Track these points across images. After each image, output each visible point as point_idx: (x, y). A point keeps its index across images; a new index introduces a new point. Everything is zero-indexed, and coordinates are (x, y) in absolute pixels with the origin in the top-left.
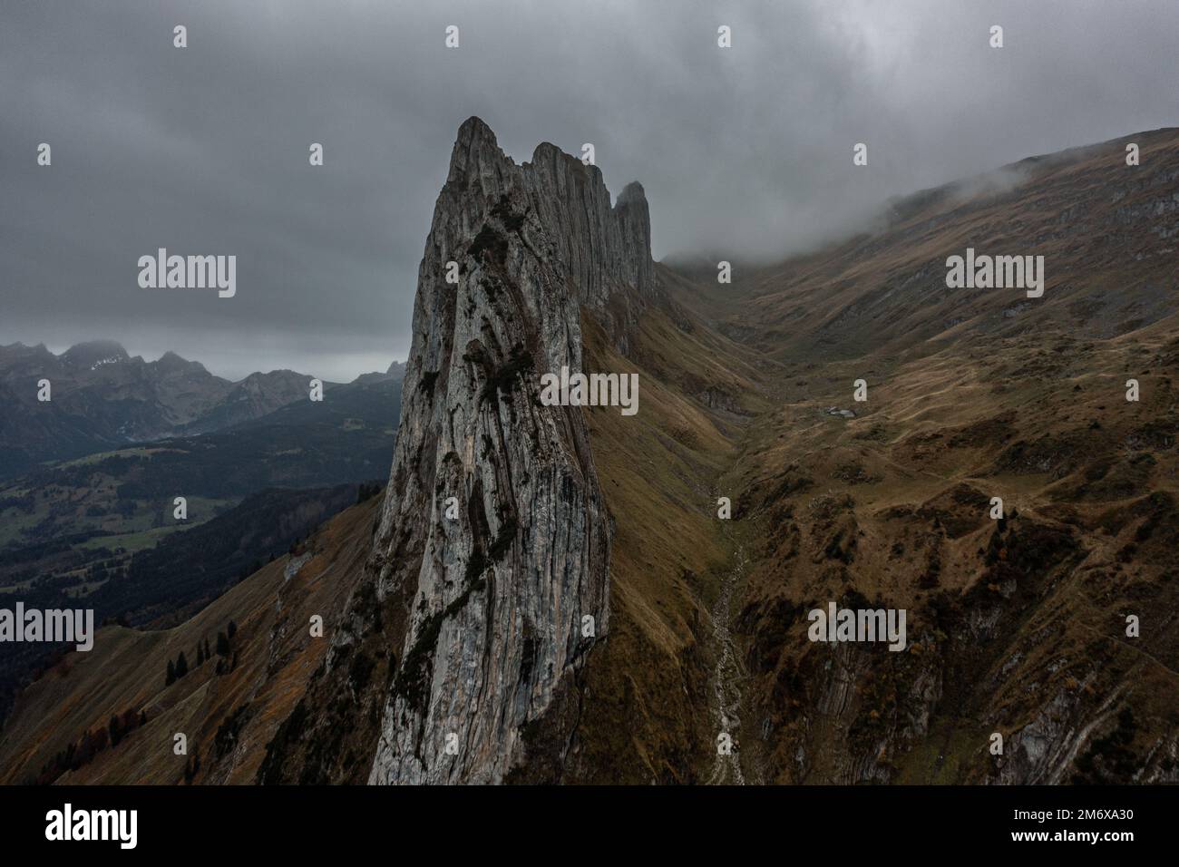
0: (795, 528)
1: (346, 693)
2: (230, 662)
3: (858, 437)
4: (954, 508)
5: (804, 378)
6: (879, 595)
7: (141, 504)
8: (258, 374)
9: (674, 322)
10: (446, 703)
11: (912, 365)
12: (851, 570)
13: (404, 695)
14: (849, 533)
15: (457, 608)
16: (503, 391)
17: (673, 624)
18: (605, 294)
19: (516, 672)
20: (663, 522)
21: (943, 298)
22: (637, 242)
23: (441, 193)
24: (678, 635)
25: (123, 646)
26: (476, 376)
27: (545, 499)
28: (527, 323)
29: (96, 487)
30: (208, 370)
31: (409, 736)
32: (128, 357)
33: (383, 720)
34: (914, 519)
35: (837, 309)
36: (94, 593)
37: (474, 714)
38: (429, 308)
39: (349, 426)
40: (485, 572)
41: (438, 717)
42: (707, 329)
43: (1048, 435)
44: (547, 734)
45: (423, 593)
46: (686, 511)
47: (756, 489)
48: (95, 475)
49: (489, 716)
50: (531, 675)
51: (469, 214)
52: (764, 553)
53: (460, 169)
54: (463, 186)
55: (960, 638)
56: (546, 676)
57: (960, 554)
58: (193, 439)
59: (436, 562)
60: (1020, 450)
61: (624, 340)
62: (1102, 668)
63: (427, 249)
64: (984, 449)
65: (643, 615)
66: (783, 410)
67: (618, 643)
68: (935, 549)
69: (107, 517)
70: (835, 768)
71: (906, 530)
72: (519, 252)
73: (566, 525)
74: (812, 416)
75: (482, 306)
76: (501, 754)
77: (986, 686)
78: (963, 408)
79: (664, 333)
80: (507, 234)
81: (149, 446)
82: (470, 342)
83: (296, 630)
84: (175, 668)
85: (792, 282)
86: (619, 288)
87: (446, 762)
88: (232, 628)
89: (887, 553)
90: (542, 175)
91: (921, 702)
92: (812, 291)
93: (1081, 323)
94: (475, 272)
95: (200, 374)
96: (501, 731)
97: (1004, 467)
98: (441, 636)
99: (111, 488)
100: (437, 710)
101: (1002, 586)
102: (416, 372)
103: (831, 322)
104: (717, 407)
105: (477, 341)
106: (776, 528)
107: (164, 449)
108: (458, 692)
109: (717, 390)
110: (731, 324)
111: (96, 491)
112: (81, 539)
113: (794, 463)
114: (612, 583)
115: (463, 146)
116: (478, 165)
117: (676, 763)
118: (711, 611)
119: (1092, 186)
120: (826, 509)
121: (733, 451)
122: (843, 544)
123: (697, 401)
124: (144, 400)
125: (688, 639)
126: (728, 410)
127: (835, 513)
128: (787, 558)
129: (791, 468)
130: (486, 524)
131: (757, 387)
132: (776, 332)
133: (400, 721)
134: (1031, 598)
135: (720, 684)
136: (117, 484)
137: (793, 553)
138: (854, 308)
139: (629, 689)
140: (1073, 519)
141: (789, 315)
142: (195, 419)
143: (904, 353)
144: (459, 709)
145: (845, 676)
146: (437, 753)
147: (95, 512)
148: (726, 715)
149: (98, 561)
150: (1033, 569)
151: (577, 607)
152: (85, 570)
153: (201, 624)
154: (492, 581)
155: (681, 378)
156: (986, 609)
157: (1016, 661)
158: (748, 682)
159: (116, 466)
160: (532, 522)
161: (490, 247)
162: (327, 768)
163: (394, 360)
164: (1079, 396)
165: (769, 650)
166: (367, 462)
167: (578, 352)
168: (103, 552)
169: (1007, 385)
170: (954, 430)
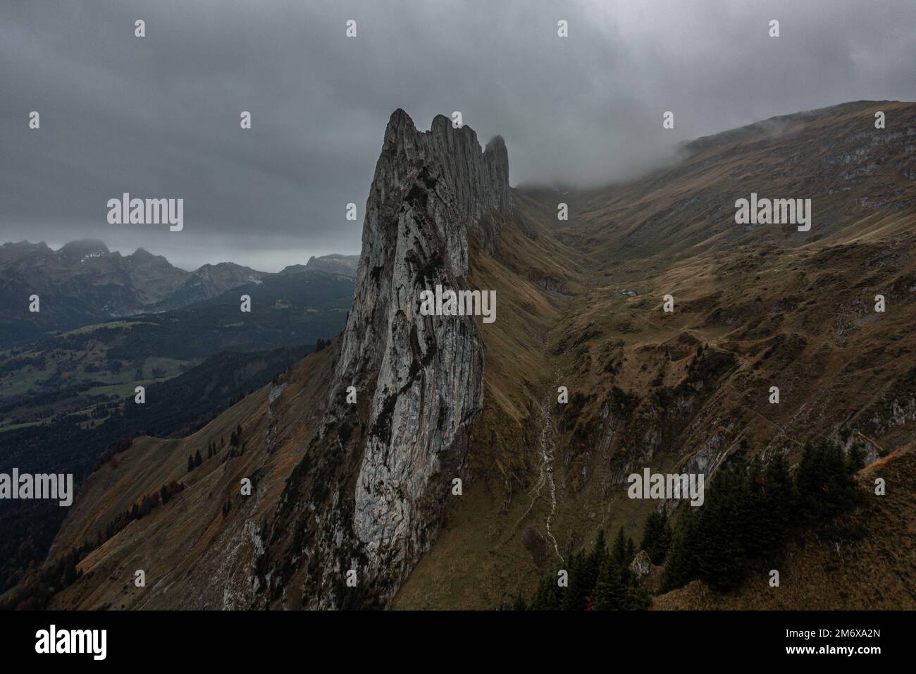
0: (589, 357)
1: (336, 446)
2: (240, 450)
3: (632, 307)
4: (678, 345)
5: (610, 271)
6: (631, 390)
7: (125, 363)
8: (208, 266)
9: (524, 232)
10: (400, 438)
11: (681, 263)
12: (617, 377)
13: (377, 435)
14: (618, 359)
15: (405, 390)
16: (427, 277)
17: (518, 406)
18: (479, 216)
19: (436, 423)
20: (514, 355)
21: (708, 216)
22: (500, 179)
23: (380, 157)
24: (521, 412)
25: (154, 448)
26: (412, 269)
27: (450, 334)
28: (439, 240)
29: (90, 350)
30: (170, 262)
31: (381, 455)
32: (109, 252)
33: (366, 449)
34: (656, 352)
35: (638, 223)
36: (99, 426)
37: (415, 443)
38: (374, 228)
39: (280, 305)
40: (420, 371)
41: (396, 444)
42: (547, 237)
43: (734, 304)
44: (451, 457)
45: (385, 385)
46: (528, 350)
47: (570, 337)
48: (89, 341)
49: (422, 445)
50: (443, 426)
51: (398, 171)
52: (571, 372)
53: (391, 142)
54: (394, 152)
55: (672, 411)
56: (451, 427)
57: (676, 369)
58: (162, 315)
59: (393, 367)
60: (719, 313)
61: (490, 246)
62: (737, 421)
63: (371, 191)
64: (701, 313)
65: (501, 399)
66: (593, 291)
67: (488, 413)
68: (663, 367)
69: (100, 373)
70: (603, 478)
71: (650, 358)
72: (435, 201)
73: (461, 348)
74: (611, 295)
75: (414, 231)
76: (427, 466)
77: (683, 436)
78: (696, 290)
79: (517, 241)
80: (427, 190)
81: (129, 320)
82: (408, 251)
83: (285, 428)
84: (194, 459)
85: (609, 203)
86: (487, 211)
87: (400, 467)
88: (239, 429)
89: (638, 370)
90: (438, 138)
91: (649, 444)
92: (621, 211)
93: (787, 236)
94: (409, 212)
95: (163, 264)
96: (428, 454)
97: (709, 323)
98: (397, 405)
99: (102, 351)
100: (396, 441)
101: (695, 385)
102: (365, 266)
103: (633, 232)
104: (551, 290)
105: (412, 250)
106: (579, 357)
107: (141, 323)
108: (406, 432)
109: (551, 279)
110: (564, 233)
111: (91, 353)
112: (83, 388)
113: (592, 322)
114: (485, 382)
115: (393, 127)
116: (403, 139)
117: (519, 475)
118: (540, 402)
119: (810, 141)
120: (608, 347)
121: (559, 316)
122: (613, 365)
123: (537, 286)
124: (122, 285)
125: (526, 415)
126: (558, 292)
127: (613, 349)
128: (583, 373)
129: (590, 325)
130: (419, 348)
131: (579, 276)
132: (595, 239)
133: (375, 448)
134: (710, 390)
135: (544, 440)
136: (106, 348)
137: (587, 370)
138: (649, 222)
139: (494, 436)
140: (736, 349)
141: (604, 227)
142: (161, 300)
143: (678, 254)
144: (407, 440)
145: (610, 432)
146: (395, 463)
147: (91, 369)
148: (546, 455)
149: (100, 404)
150: (713, 375)
151: (467, 392)
152: (91, 410)
153: (206, 434)
154: (424, 375)
155: (527, 271)
156: (686, 396)
157: (699, 422)
158: (559, 438)
159: (105, 335)
160: (444, 346)
161: (418, 197)
162: (328, 484)
163: (312, 255)
164: (758, 282)
165: (570, 420)
166: (293, 333)
167: (466, 256)
168: (103, 397)
169: (724, 276)
170: (686, 303)
